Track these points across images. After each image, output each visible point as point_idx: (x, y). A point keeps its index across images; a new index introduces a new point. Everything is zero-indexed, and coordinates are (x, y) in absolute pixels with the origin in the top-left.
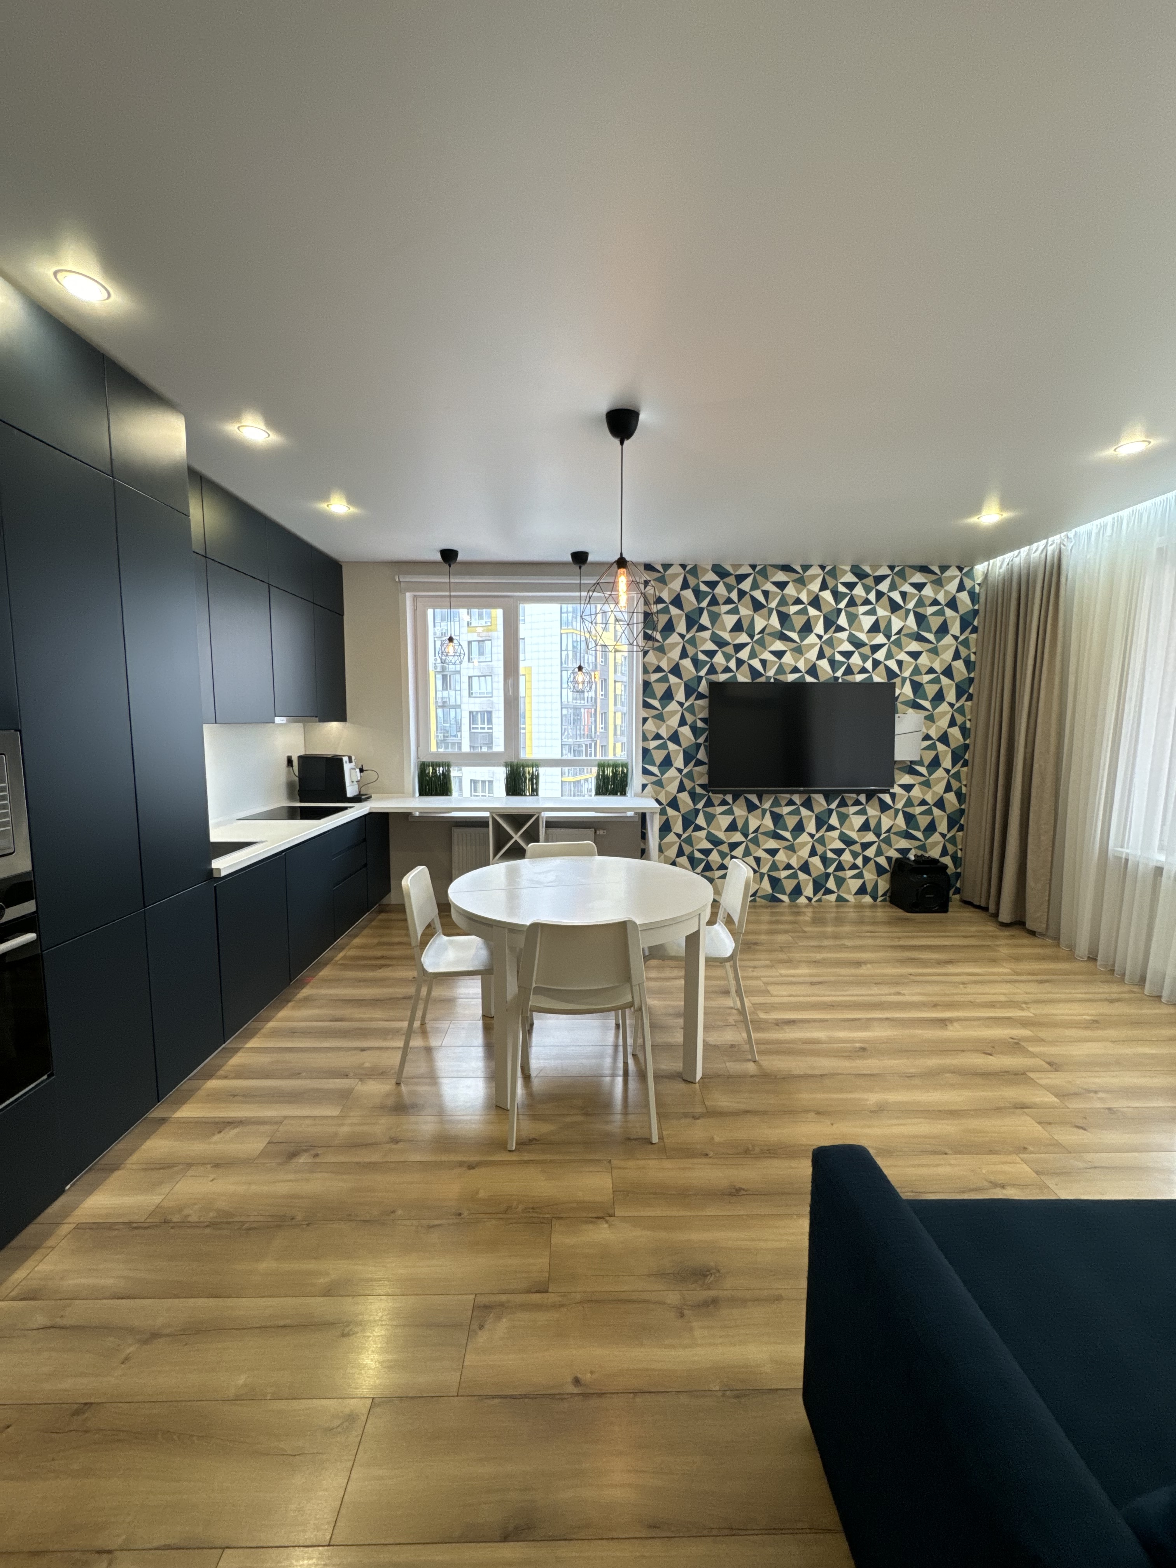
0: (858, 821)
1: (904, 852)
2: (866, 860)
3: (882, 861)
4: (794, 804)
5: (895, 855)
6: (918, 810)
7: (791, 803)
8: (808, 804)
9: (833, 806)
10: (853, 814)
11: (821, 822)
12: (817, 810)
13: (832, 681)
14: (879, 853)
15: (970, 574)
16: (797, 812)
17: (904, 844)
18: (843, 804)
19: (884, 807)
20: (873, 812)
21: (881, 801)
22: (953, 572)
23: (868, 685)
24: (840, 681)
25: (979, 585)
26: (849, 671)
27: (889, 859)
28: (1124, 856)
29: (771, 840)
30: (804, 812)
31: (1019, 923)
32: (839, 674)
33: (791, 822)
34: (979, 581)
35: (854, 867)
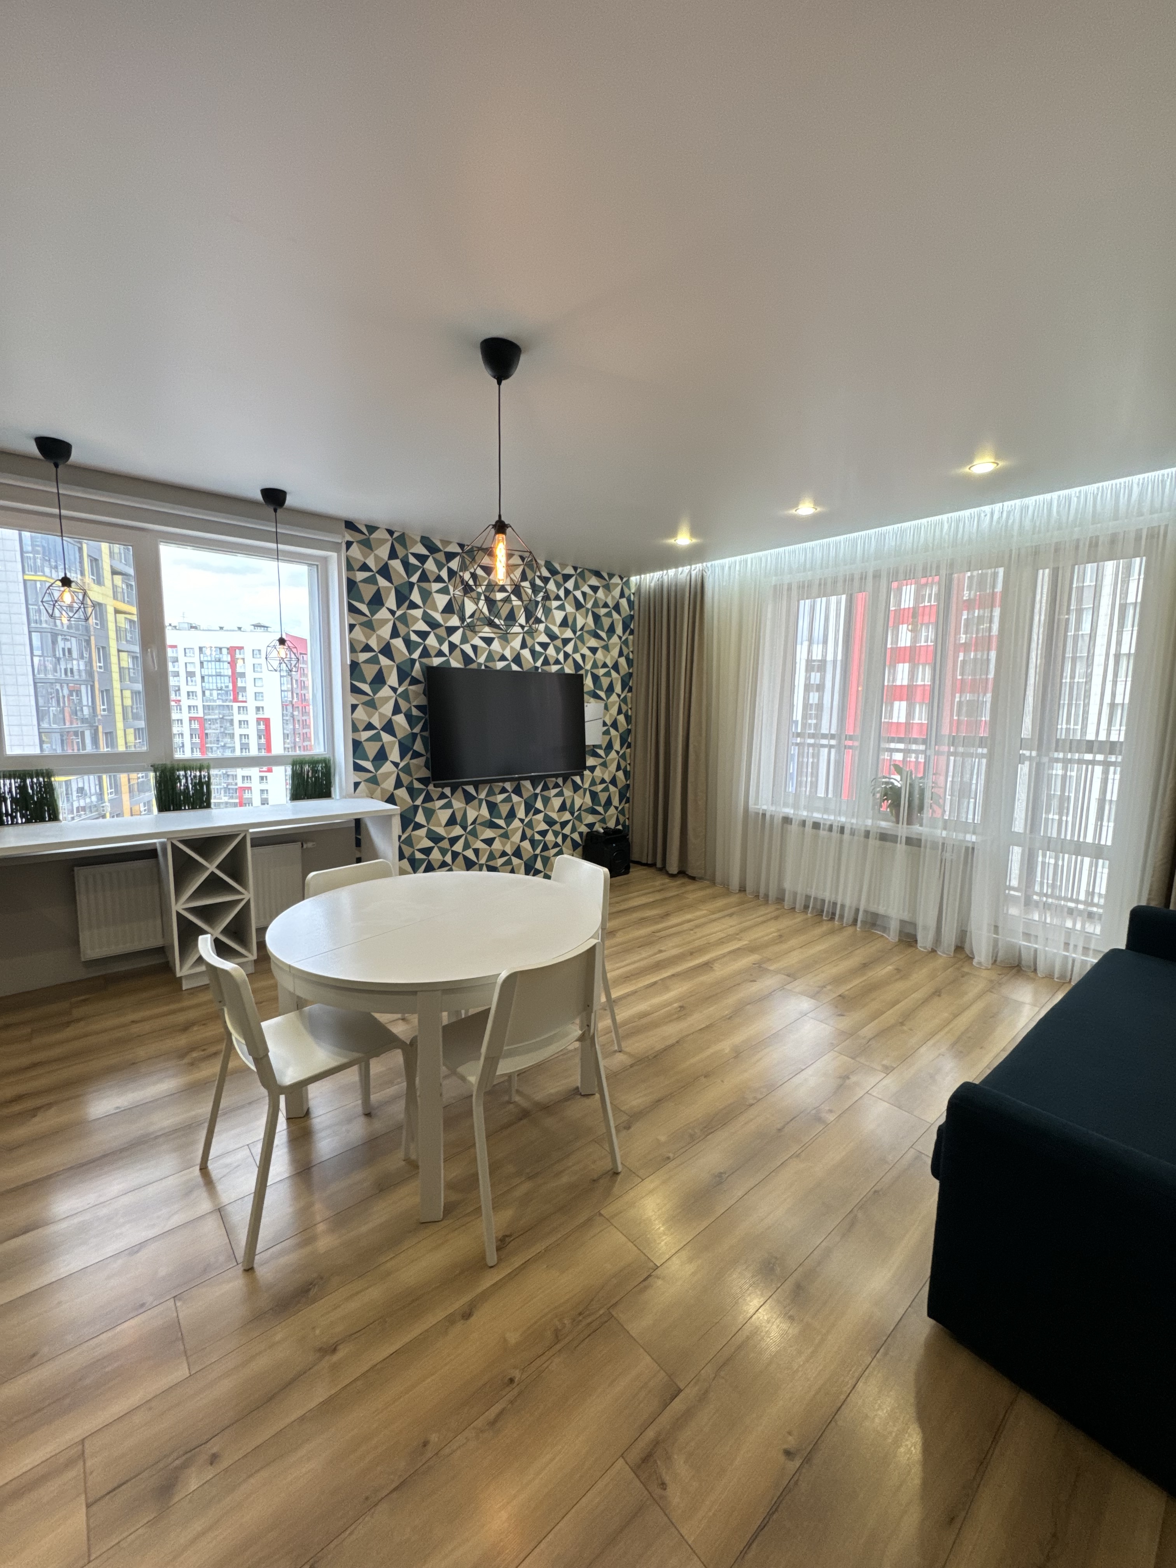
0: (557, 802)
1: (591, 826)
2: (565, 837)
3: (576, 836)
4: (507, 791)
5: (584, 829)
6: (600, 787)
7: (504, 791)
8: (518, 791)
9: (538, 791)
10: (554, 796)
11: (529, 807)
12: (526, 795)
13: (533, 670)
14: (574, 830)
15: (627, 583)
16: (508, 800)
17: (590, 819)
18: (546, 788)
19: (576, 788)
20: (568, 793)
21: (574, 782)
22: (616, 580)
23: (561, 674)
24: (540, 670)
25: (634, 594)
26: (546, 662)
27: (581, 834)
28: (761, 812)
29: (488, 829)
30: (515, 798)
31: (682, 873)
32: (539, 663)
33: (504, 809)
34: (633, 591)
35: (556, 845)
